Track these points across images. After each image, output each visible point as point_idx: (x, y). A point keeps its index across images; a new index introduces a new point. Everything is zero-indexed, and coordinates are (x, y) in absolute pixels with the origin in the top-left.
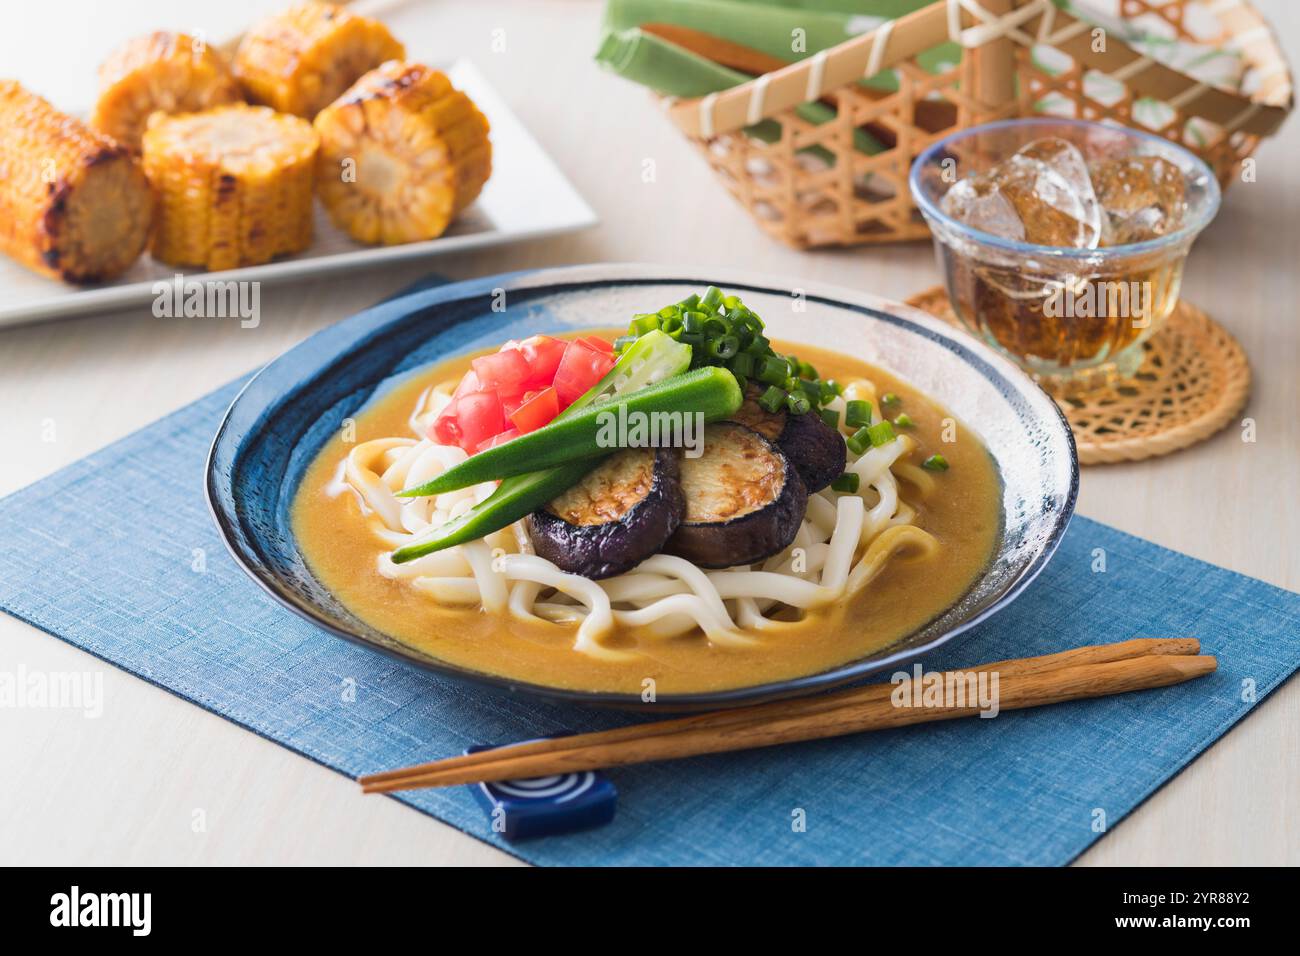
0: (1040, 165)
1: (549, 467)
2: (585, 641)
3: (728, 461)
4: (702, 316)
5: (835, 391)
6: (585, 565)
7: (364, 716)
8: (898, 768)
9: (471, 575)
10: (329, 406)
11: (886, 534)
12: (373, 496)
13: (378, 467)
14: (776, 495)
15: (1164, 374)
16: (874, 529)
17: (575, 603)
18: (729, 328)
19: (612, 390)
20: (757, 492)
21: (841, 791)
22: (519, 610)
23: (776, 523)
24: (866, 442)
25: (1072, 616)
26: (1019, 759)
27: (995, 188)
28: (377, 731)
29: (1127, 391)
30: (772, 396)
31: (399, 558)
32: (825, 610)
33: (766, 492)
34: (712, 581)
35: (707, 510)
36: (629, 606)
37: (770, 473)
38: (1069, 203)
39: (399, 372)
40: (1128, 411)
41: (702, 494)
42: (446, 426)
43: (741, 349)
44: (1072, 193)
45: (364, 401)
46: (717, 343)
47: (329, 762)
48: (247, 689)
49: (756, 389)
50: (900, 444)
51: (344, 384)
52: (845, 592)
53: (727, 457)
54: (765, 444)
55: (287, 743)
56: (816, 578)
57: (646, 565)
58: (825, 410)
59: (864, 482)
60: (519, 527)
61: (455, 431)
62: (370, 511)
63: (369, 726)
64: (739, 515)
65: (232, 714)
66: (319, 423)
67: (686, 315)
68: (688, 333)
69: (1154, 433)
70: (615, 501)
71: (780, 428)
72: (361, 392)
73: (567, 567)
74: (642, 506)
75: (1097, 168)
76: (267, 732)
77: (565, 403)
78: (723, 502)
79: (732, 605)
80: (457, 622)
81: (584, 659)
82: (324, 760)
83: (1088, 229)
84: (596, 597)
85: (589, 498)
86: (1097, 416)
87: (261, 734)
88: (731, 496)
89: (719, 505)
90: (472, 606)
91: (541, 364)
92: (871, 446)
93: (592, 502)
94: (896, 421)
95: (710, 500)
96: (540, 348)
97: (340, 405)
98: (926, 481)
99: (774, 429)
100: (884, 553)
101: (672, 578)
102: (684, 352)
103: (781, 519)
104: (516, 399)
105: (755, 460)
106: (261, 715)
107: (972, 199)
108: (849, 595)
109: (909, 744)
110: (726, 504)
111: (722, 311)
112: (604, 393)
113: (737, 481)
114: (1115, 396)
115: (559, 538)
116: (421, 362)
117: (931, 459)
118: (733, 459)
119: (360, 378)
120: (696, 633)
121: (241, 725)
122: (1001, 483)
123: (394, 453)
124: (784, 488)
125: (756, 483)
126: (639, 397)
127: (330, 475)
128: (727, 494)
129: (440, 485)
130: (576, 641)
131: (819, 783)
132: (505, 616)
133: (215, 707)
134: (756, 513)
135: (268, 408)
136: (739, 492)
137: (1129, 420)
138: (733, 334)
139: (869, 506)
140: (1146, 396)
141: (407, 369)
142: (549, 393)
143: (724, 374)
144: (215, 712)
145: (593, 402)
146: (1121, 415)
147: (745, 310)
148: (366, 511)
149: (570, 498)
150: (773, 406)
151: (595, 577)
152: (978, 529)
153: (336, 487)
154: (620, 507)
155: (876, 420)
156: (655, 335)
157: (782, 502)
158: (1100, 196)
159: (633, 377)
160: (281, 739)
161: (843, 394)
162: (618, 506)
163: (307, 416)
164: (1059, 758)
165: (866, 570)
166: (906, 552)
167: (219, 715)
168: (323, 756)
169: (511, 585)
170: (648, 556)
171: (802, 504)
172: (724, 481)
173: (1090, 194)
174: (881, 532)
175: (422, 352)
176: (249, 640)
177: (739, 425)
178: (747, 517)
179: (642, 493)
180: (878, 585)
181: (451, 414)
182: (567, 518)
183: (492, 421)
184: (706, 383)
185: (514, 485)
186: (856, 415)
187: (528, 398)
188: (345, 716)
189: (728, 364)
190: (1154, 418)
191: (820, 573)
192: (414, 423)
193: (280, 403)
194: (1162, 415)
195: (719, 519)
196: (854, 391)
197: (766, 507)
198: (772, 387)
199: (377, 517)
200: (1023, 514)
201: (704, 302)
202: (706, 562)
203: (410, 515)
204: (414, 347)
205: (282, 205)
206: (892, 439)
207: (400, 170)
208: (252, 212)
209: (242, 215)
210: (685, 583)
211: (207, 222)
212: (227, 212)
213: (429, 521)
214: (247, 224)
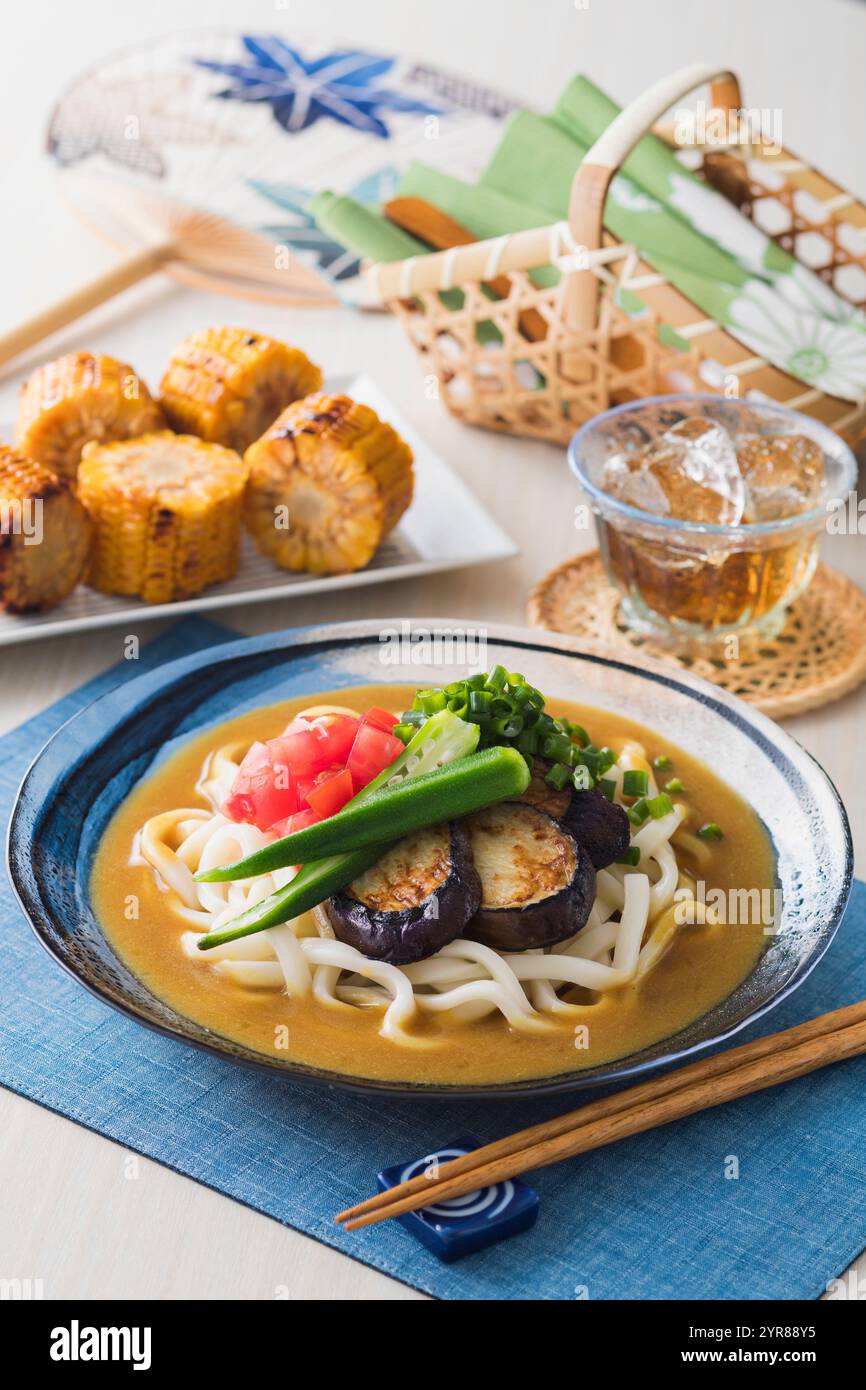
0: (689, 443)
1: (348, 851)
2: (390, 1028)
3: (519, 842)
4: (488, 695)
5: (610, 759)
6: (388, 950)
7: (173, 1099)
9: (273, 957)
10: (114, 774)
11: (671, 911)
12: (170, 872)
13: (171, 841)
14: (569, 878)
15: (803, 637)
16: (659, 906)
17: (372, 984)
18: (514, 708)
19: (404, 771)
20: (550, 875)
21: (641, 1174)
22: (323, 995)
23: (571, 907)
24: (645, 813)
25: (845, 982)
26: (808, 1137)
27: (645, 466)
28: (188, 1116)
29: (767, 653)
30: (556, 773)
31: (205, 945)
32: (618, 991)
33: (560, 874)
34: (506, 961)
35: (503, 895)
36: (431, 990)
37: (562, 856)
38: (716, 479)
39: (178, 735)
41: (497, 877)
42: (240, 803)
43: (526, 727)
44: (719, 470)
45: (147, 766)
46: (505, 722)
47: (145, 1151)
48: (56, 1072)
49: (541, 766)
50: (679, 813)
51: (128, 749)
52: (636, 974)
53: (518, 839)
54: (553, 823)
55: (102, 1130)
56: (606, 957)
57: (447, 950)
58: (603, 780)
59: (644, 854)
60: (318, 910)
61: (249, 809)
62: (166, 887)
63: (179, 1110)
64: (535, 900)
65: (45, 1100)
66: (105, 792)
67: (473, 694)
68: (476, 712)
70: (413, 887)
71: (565, 805)
72: (141, 761)
73: (372, 954)
74: (442, 892)
75: (744, 445)
76: (81, 1119)
77: (359, 784)
78: (518, 886)
79: (528, 987)
80: (263, 1007)
81: (391, 1047)
82: (139, 1148)
83: (731, 505)
84: (398, 982)
85: (387, 881)
87: (75, 1121)
88: (525, 880)
89: (513, 890)
90: (276, 989)
91: (334, 745)
92: (650, 817)
93: (391, 887)
94: (668, 786)
95: (505, 883)
96: (331, 729)
97: (124, 772)
98: (702, 850)
99: (558, 807)
100: (672, 930)
101: (471, 962)
102: (472, 732)
103: (576, 903)
104: (309, 778)
105: (546, 841)
106: (74, 1100)
107: (625, 475)
108: (640, 976)
109: (702, 1123)
110: (521, 888)
111: (506, 688)
112: (397, 774)
113: (530, 863)
114: (755, 658)
115: (363, 924)
116: (199, 723)
117: (705, 828)
118: (524, 841)
119: (142, 743)
120: (495, 1017)
121: (54, 1111)
122: (777, 854)
123: (186, 826)
124: (578, 872)
125: (547, 867)
126: (432, 780)
127: (126, 848)
128: (521, 877)
129: (242, 871)
130: (381, 1028)
131: (620, 1166)
132: (310, 1002)
133: (28, 1092)
134: (552, 897)
135: (58, 779)
136: (532, 876)
137: (767, 681)
138: (516, 714)
139: (654, 880)
140: (784, 658)
141: (186, 731)
142: (344, 776)
143: (512, 754)
144: (28, 1098)
145: (386, 785)
147: (529, 688)
148: (163, 887)
149: (367, 880)
150: (559, 784)
151: (396, 962)
153: (133, 860)
154: (420, 892)
155: (652, 794)
156: (444, 716)
157: (576, 886)
158: (744, 472)
159: (424, 757)
160: (96, 1126)
161: (618, 761)
162: (417, 892)
163: (94, 786)
164: (846, 1136)
165: (655, 949)
167: (32, 1101)
168: (138, 1144)
169: (314, 969)
170: (448, 942)
171: (593, 885)
172: (516, 862)
173: (735, 471)
174: (666, 909)
175: (200, 713)
176: (52, 1018)
177: (528, 805)
178: (544, 902)
179: (440, 880)
180: (666, 964)
181: (243, 791)
182: (366, 902)
183: (285, 803)
184: (496, 765)
185: (315, 869)
186: (633, 784)
187: (323, 780)
188: (156, 1100)
189: (512, 742)
190: (790, 679)
191: (612, 953)
192: (201, 788)
193: (68, 772)
194: (798, 677)
195: (516, 904)
196: (629, 758)
197: (561, 891)
198: (557, 765)
199: (175, 894)
200: (800, 886)
201: (491, 682)
202: (503, 945)
203: (208, 894)
204: (192, 708)
205: (215, 537)
206: (670, 809)
207: (329, 503)
208: (187, 544)
209: (178, 547)
210: (483, 967)
211: (144, 554)
212: (164, 545)
213: (226, 898)
214: (182, 556)
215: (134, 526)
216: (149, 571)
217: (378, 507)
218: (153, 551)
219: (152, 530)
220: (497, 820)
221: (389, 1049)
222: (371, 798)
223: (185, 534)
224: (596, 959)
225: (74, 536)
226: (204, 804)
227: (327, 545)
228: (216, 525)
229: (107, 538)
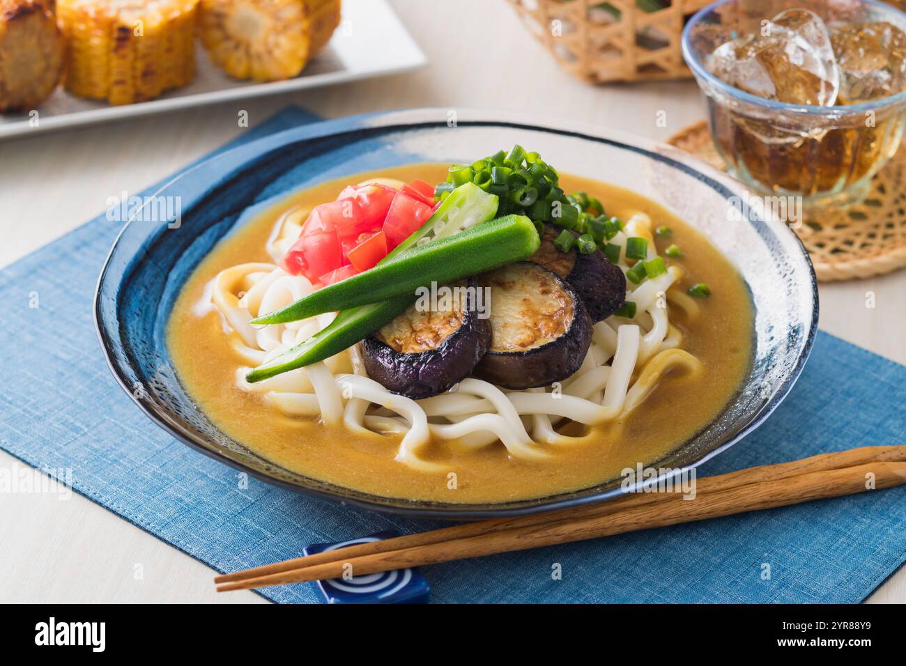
1: (379, 301)
2: (405, 454)
3: (527, 296)
4: (507, 170)
5: (617, 227)
6: (407, 386)
7: (222, 509)
8: (666, 561)
9: (311, 390)
10: (201, 233)
11: (658, 358)
12: (234, 315)
13: (238, 291)
14: (567, 328)
15: (887, 200)
16: (648, 353)
17: (394, 415)
18: (529, 181)
19: (431, 234)
20: (551, 325)
21: (617, 583)
22: (352, 423)
23: (566, 353)
24: (642, 274)
25: (811, 421)
26: (766, 554)
28: (233, 523)
29: (857, 216)
30: (565, 238)
31: (252, 379)
32: (606, 426)
33: (559, 324)
34: (512, 401)
35: (509, 340)
36: (444, 421)
37: (562, 308)
39: (259, 201)
40: (858, 234)
41: (505, 325)
42: (294, 259)
43: (540, 198)
45: (230, 226)
46: (521, 193)
47: (193, 553)
48: (127, 483)
49: (552, 231)
50: (673, 273)
51: (214, 213)
52: (623, 410)
53: (526, 292)
54: (557, 281)
55: (159, 534)
56: (598, 396)
57: (457, 387)
58: (608, 244)
59: (640, 308)
60: (354, 350)
61: (302, 264)
62: (231, 330)
63: (227, 519)
64: (536, 346)
65: (114, 507)
66: (191, 248)
67: (494, 169)
68: (495, 185)
69: (878, 254)
70: (432, 332)
71: (571, 265)
72: (227, 220)
73: (394, 389)
74: (455, 337)
76: (142, 524)
77: (392, 244)
78: (522, 334)
79: (529, 422)
80: (301, 432)
81: (403, 470)
82: (188, 550)
84: (415, 413)
85: (411, 327)
86: (832, 239)
87: (137, 525)
88: (529, 328)
89: (519, 336)
90: (312, 417)
91: (373, 211)
92: (646, 277)
93: (414, 331)
94: (667, 251)
95: (512, 331)
96: (372, 197)
97: (210, 231)
98: (691, 306)
99: (564, 267)
100: (656, 374)
101: (480, 397)
102: (492, 202)
103: (571, 349)
104: (352, 239)
105: (550, 295)
106: (138, 508)
108: (626, 414)
109: (674, 540)
110: (525, 335)
111: (524, 164)
112: (426, 236)
113: (534, 313)
114: (847, 220)
115: (385, 362)
116: (277, 192)
117: (696, 287)
118: (531, 295)
119: (227, 207)
120: (497, 446)
121: (120, 516)
122: (753, 308)
123: (253, 277)
124: (574, 323)
125: (550, 317)
126: (454, 242)
127: (199, 295)
128: (526, 326)
129: (287, 316)
130: (398, 453)
131: (599, 576)
132: (340, 429)
133: (100, 500)
134: (550, 344)
135: (150, 236)
136: (536, 325)
137: (858, 241)
138: (532, 186)
139: (646, 329)
140: (873, 220)
141: (265, 198)
142: (379, 236)
143: (524, 222)
144: (100, 504)
145: (415, 245)
146: (851, 238)
147: (543, 165)
148: (227, 329)
149: (395, 326)
150: (566, 246)
151: (414, 397)
152: (734, 350)
153: (203, 307)
154: (437, 337)
155: (651, 256)
156: (468, 186)
157: (572, 334)
159: (449, 223)
160: (153, 531)
161: (624, 229)
162: (435, 337)
163: (182, 242)
164: (799, 555)
165: (640, 390)
166: (675, 372)
167: (103, 507)
168: (188, 547)
169: (345, 403)
170: (459, 380)
171: (589, 334)
172: (524, 314)
174: (653, 355)
175: (280, 183)
176: (130, 438)
177: (537, 264)
178: (543, 348)
179: (455, 326)
180: (652, 402)
181: (298, 249)
182: (393, 345)
183: (332, 257)
184: (510, 230)
185: (349, 316)
186: (635, 250)
187: (362, 240)
188: (208, 509)
189: (528, 211)
190: (879, 240)
191: (603, 392)
192: (270, 247)
193: (160, 231)
194: (885, 237)
195: (519, 349)
196: (634, 227)
197: (559, 339)
198: (565, 231)
199: (237, 335)
200: (772, 338)
201: (510, 158)
202: (507, 384)
203: (265, 335)
204: (272, 180)
205: (169, 50)
206: (664, 270)
207: (265, 22)
208: (145, 56)
209: (136, 59)
210: (490, 403)
211: (108, 64)
212: (123, 57)
213: (280, 339)
214: (140, 65)
215: (98, 41)
216: (114, 78)
217: (305, 24)
218: (115, 62)
219: (113, 44)
220: (510, 277)
221: (403, 471)
222: (401, 256)
223: (141, 47)
224: (589, 398)
225: (48, 49)
226: (268, 259)
227: (266, 57)
228: (170, 39)
229: (79, 51)
